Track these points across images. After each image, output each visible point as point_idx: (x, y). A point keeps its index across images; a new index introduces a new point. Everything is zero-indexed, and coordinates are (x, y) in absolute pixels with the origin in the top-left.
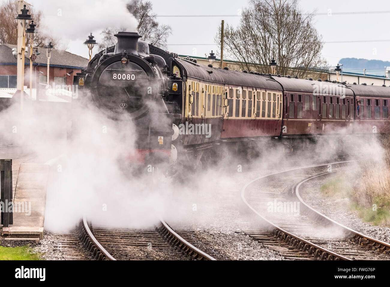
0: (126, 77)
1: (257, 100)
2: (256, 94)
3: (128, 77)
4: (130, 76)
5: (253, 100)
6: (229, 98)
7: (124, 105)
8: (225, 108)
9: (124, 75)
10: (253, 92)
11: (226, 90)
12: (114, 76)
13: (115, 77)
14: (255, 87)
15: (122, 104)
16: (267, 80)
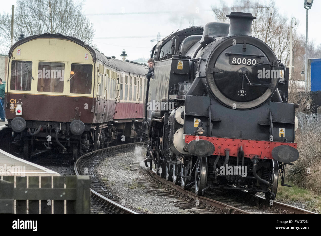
0: (247, 61)
1: (140, 86)
2: (139, 80)
3: (248, 62)
4: (250, 61)
5: (137, 85)
6: (120, 82)
7: (242, 92)
8: (117, 92)
9: (244, 60)
10: (137, 78)
11: (118, 76)
12: (234, 60)
13: (234, 62)
14: (138, 74)
15: (240, 92)
16: (145, 68)
